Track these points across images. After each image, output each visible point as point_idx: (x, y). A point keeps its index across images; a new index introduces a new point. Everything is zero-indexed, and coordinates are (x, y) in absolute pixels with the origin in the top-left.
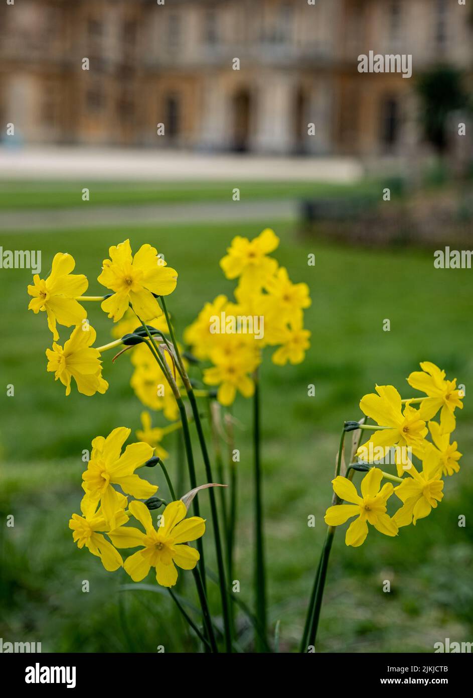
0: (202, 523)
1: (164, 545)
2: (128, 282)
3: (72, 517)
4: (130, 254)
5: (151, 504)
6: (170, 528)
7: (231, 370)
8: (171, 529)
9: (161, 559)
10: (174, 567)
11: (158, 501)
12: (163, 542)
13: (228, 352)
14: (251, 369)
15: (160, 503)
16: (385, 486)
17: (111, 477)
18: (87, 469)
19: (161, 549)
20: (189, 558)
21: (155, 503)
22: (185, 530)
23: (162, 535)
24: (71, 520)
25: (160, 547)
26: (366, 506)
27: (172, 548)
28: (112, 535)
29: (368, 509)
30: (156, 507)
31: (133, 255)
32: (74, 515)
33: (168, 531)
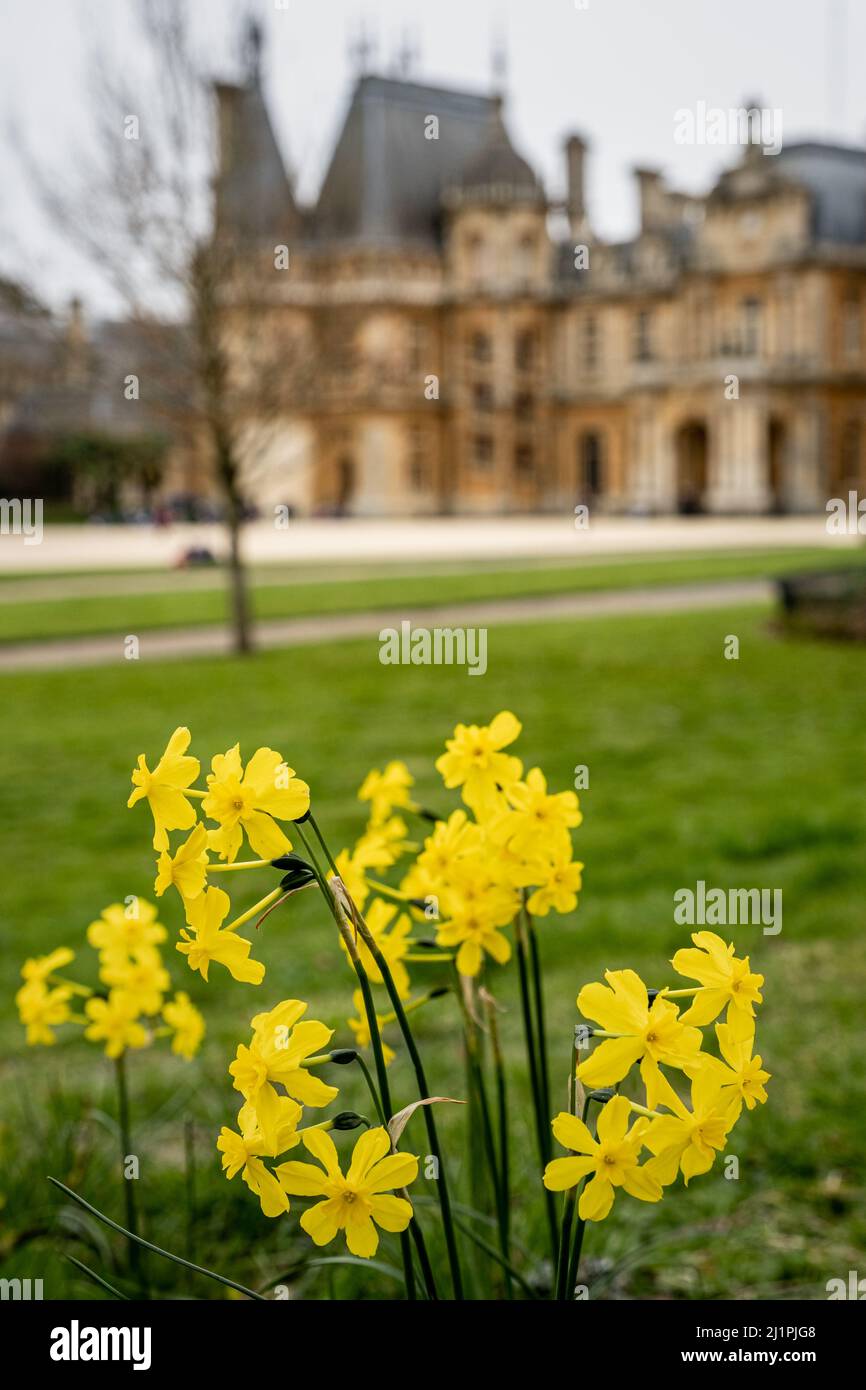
0: (412, 1162)
1: (355, 1195)
2: (238, 806)
3: (222, 1131)
4: (239, 764)
5: (344, 1122)
6: (364, 1170)
7: (473, 924)
8: (366, 1171)
9: (352, 1217)
10: (374, 1229)
11: (355, 1117)
12: (354, 1191)
13: (470, 896)
14: (507, 920)
15: (358, 1121)
16: (637, 1123)
17: (269, 1071)
18: (236, 1058)
19: (351, 1202)
20: (398, 1215)
21: (350, 1120)
22: (388, 1172)
23: (354, 1180)
24: (220, 1137)
25: (350, 1198)
26: (606, 1157)
27: (367, 1201)
28: (280, 1172)
29: (609, 1162)
30: (350, 1127)
31: (244, 765)
32: (224, 1129)
33: (361, 1175)
